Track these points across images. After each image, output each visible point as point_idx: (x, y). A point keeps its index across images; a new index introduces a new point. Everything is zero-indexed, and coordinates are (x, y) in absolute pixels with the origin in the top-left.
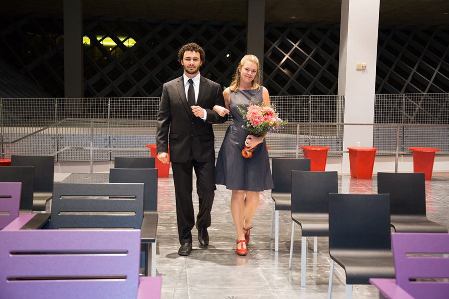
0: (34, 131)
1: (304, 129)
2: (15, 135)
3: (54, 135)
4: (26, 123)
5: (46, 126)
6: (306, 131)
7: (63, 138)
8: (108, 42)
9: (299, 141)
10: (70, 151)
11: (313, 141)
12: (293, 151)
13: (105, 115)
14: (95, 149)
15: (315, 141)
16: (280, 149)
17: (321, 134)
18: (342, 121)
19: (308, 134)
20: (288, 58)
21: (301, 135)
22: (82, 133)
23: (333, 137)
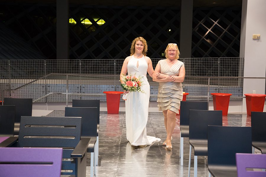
0: (29, 82)
1: (214, 81)
2: (18, 84)
3: (44, 85)
4: (29, 77)
5: (37, 78)
6: (216, 83)
7: (49, 86)
8: (87, 22)
9: (210, 90)
10: (52, 96)
11: (221, 89)
12: (205, 97)
13: (78, 71)
14: (69, 94)
15: (222, 89)
16: (198, 95)
17: (229, 84)
18: (243, 76)
19: (218, 84)
20: (210, 31)
21: (211, 86)
22: (62, 84)
23: (235, 87)
